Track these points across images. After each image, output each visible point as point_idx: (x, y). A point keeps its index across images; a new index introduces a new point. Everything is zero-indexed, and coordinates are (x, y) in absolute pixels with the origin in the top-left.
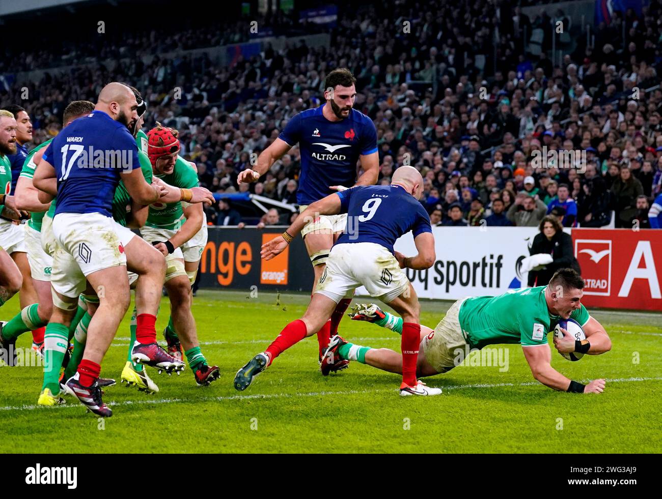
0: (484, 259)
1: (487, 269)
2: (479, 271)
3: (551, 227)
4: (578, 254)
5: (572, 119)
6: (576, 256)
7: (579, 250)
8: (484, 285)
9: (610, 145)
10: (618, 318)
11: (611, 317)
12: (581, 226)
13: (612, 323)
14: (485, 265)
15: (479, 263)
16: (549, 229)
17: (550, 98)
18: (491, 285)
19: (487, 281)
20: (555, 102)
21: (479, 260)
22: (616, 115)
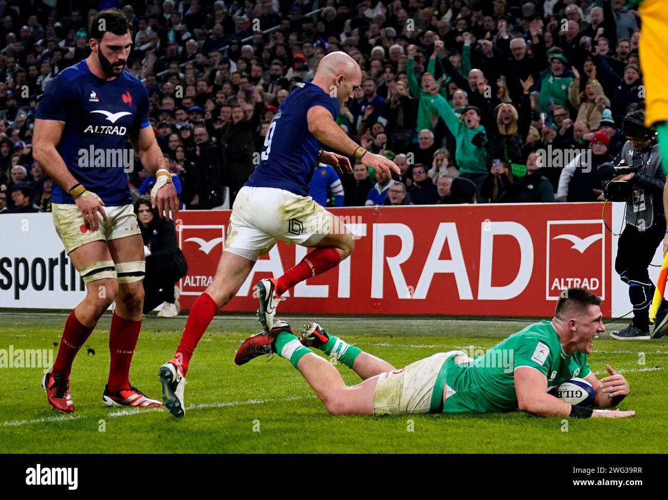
0: (63, 254)
1: (68, 268)
2: (57, 269)
3: (147, 211)
4: (183, 243)
5: (171, 71)
6: (180, 247)
7: (184, 239)
8: (65, 288)
9: (220, 102)
10: (236, 323)
11: (228, 323)
12: (187, 208)
13: (227, 330)
14: (64, 262)
15: (57, 259)
16: (145, 213)
17: (143, 43)
18: (73, 288)
19: (68, 282)
20: (149, 49)
21: (57, 255)
22: (227, 65)
